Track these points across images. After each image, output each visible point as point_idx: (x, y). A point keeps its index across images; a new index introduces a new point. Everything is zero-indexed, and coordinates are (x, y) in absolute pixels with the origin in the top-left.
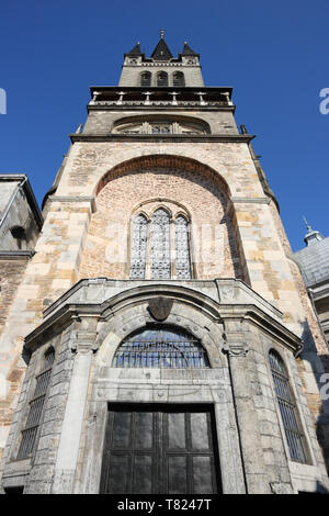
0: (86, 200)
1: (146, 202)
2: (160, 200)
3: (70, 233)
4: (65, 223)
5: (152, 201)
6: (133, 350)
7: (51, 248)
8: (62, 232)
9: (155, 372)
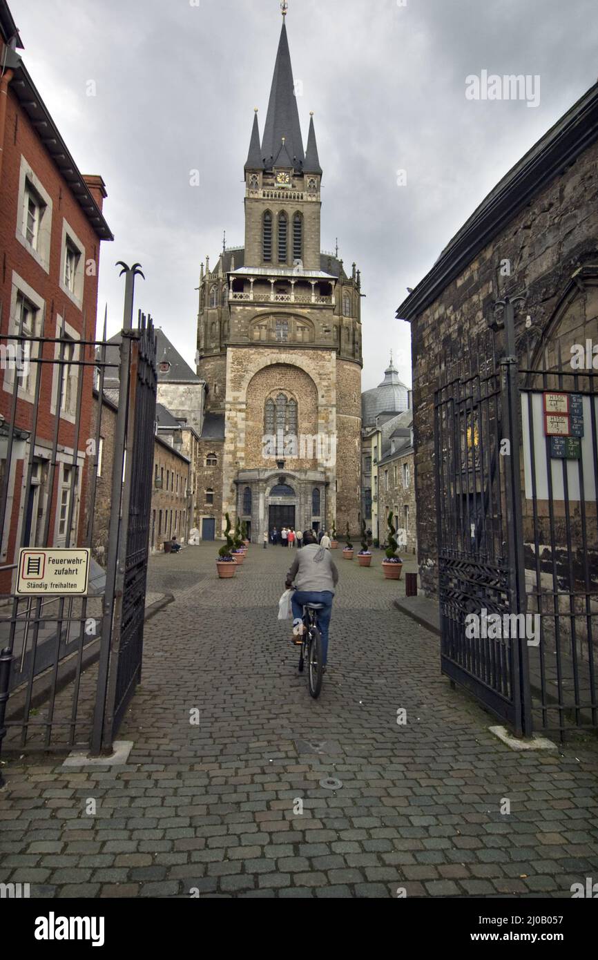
0: (243, 403)
1: (273, 391)
2: (281, 389)
3: (239, 426)
4: (235, 419)
5: (276, 390)
6: (274, 492)
7: (231, 435)
8: (235, 425)
9: (281, 498)
